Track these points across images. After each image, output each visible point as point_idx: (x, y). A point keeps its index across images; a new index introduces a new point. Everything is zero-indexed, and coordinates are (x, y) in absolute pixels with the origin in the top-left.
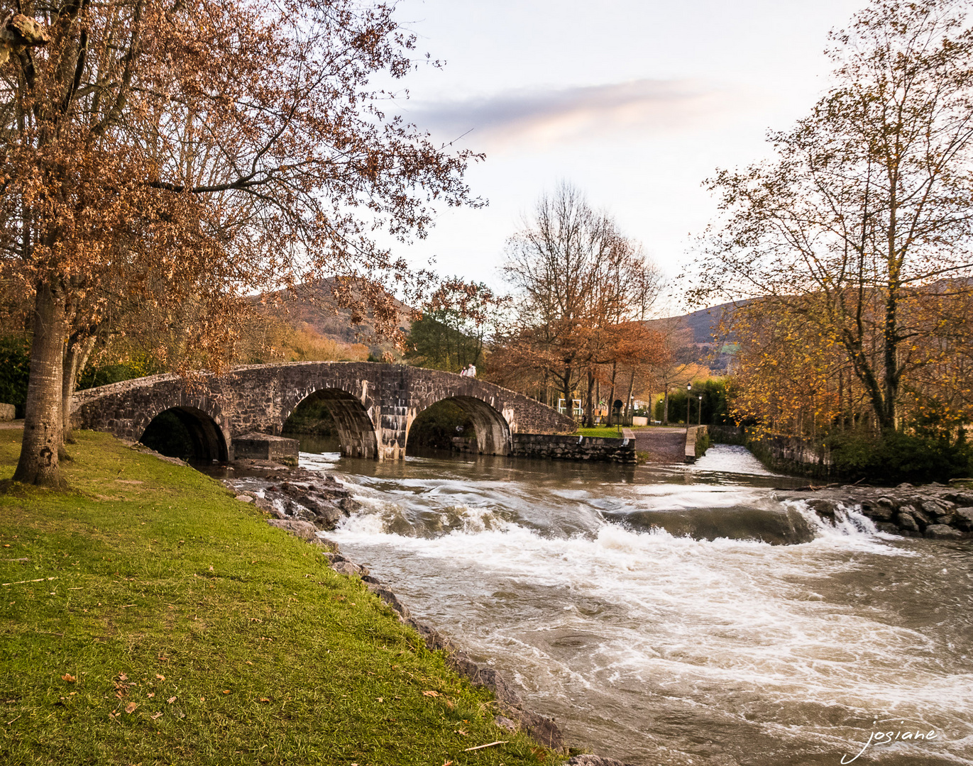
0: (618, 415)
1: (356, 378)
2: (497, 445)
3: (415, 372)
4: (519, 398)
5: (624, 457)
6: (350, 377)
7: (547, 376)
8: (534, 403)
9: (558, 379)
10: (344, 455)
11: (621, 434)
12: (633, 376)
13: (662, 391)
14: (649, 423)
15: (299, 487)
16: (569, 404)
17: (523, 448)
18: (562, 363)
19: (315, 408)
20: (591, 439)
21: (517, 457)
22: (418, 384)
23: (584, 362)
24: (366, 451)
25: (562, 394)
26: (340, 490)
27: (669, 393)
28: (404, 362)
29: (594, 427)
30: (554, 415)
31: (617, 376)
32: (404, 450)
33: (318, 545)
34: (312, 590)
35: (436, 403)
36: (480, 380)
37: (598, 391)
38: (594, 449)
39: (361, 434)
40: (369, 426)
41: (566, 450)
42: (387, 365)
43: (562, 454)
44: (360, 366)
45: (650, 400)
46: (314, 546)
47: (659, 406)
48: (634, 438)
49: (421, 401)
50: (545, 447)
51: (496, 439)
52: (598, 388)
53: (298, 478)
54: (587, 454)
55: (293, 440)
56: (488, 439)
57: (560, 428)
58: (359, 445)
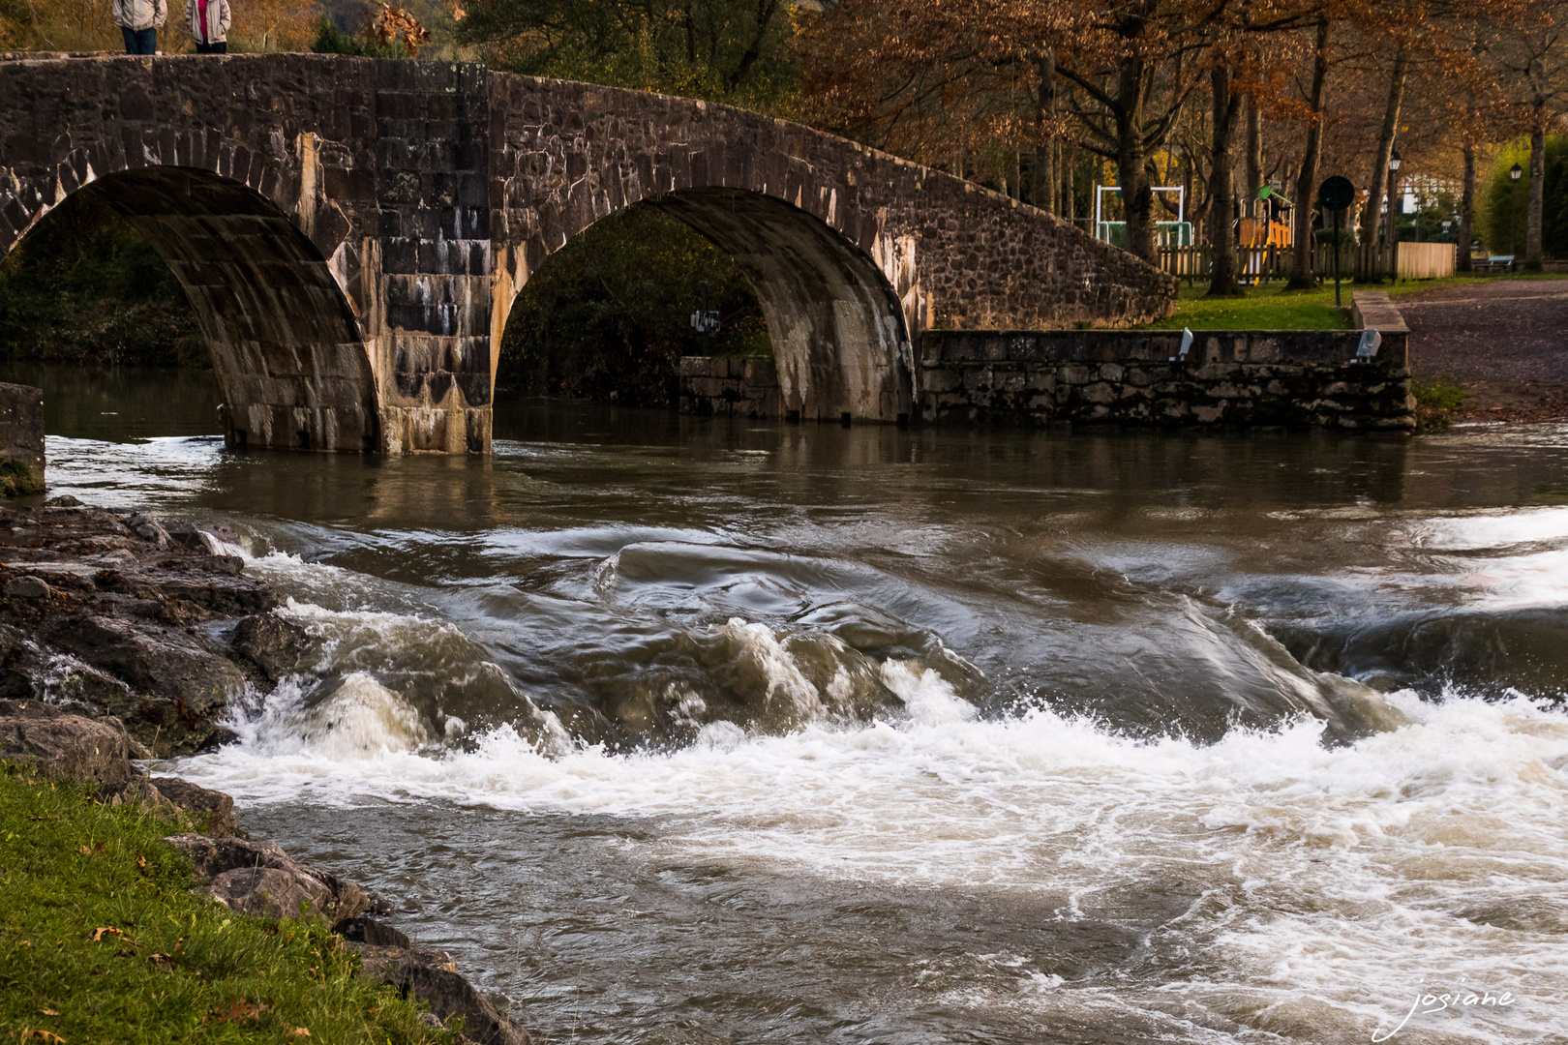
0: (1336, 240)
1: (268, 121)
2: (854, 380)
3: (516, 95)
4: (938, 189)
5: (1361, 404)
6: (242, 120)
7: (1046, 94)
8: (997, 206)
9: (1088, 103)
10: (239, 442)
11: (1349, 316)
12: (1397, 73)
13: (1517, 130)
14: (1463, 266)
15: (55, 579)
16: (1136, 205)
17: (960, 390)
18: (1106, 38)
19: (103, 254)
20: (1226, 340)
21: (937, 424)
22: (530, 144)
23: (1198, 30)
24: (333, 424)
25: (1108, 165)
26: (231, 583)
27: (1551, 138)
28: (468, 55)
29: (1237, 292)
30: (1079, 250)
31: (1331, 79)
32: (484, 413)
33: (144, 809)
34: (126, 987)
35: (607, 222)
36: (781, 122)
37: (1252, 147)
38: (1238, 378)
39: (305, 354)
40: (339, 322)
41: (1129, 391)
42: (397, 67)
43: (1112, 406)
44: (283, 71)
45: (1470, 171)
46: (132, 813)
47: (1506, 192)
48: (1401, 326)
49: (545, 215)
50: (1046, 383)
51: (850, 358)
52: (1252, 135)
53: (47, 543)
54: (1213, 402)
55: (16, 388)
56: (817, 357)
57: (1102, 303)
58: (302, 400)
